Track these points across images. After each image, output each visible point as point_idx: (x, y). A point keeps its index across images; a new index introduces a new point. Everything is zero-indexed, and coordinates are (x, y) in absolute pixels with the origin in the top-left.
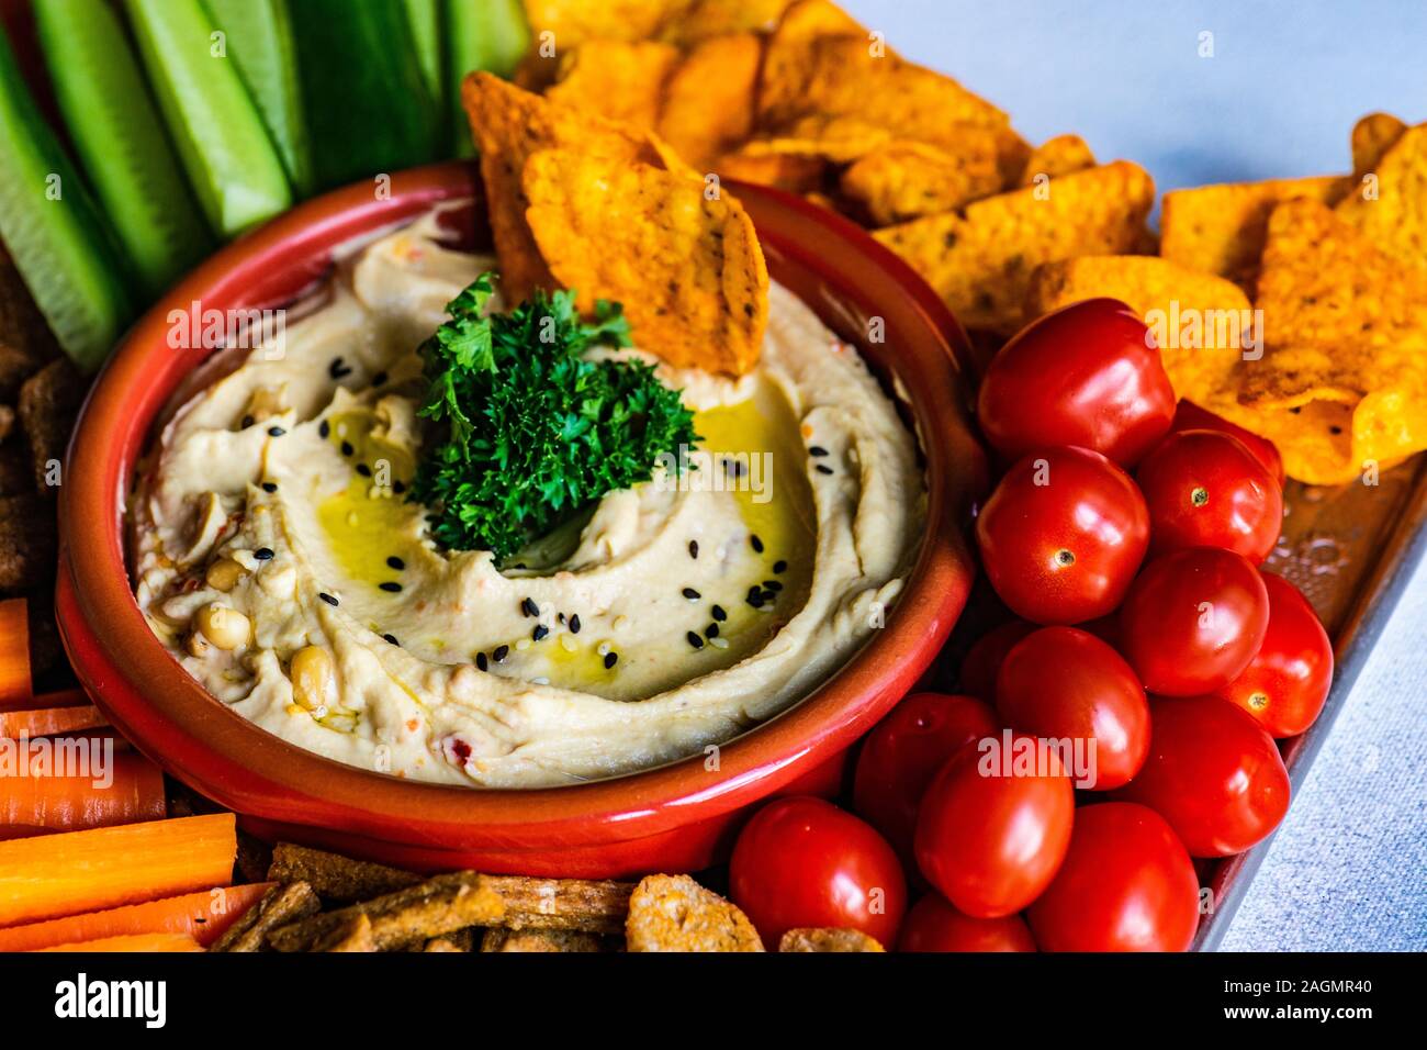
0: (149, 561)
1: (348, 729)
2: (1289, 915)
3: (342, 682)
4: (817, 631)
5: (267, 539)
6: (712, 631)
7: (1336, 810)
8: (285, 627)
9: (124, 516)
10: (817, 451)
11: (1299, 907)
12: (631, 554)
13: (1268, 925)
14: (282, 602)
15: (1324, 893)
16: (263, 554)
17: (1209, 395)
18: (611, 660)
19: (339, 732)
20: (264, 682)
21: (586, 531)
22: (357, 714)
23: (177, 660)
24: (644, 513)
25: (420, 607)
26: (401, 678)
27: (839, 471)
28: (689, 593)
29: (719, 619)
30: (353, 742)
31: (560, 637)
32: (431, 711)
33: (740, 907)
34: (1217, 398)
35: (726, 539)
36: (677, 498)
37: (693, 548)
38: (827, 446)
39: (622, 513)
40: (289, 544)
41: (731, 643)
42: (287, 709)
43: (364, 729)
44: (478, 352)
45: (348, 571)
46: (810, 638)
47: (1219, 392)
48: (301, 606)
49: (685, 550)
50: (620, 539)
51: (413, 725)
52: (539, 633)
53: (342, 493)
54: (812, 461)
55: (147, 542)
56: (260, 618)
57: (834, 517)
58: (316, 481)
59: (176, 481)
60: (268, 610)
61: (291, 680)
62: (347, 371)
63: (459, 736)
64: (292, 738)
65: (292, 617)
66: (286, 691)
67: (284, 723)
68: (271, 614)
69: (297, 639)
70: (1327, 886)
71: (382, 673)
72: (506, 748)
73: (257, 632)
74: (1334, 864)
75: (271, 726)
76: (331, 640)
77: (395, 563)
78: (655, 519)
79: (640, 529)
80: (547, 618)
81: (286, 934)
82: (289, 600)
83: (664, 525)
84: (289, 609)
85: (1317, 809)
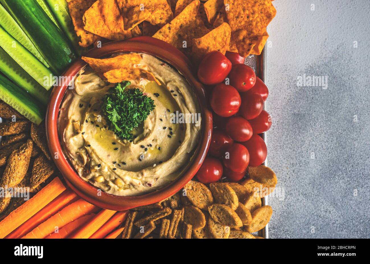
0: (77, 167)
1: (129, 187)
2: (273, 129)
3: (125, 182)
4: (191, 131)
5: (98, 162)
6: (171, 133)
7: (272, 105)
8: (110, 176)
9: (67, 159)
10: (172, 91)
11: (274, 127)
12: (153, 128)
13: (271, 133)
14: (107, 172)
15: (277, 122)
16: (99, 166)
17: (230, 48)
18: (159, 149)
19: (128, 189)
20: (112, 187)
21: (144, 128)
22: (129, 184)
23: (92, 183)
24: (151, 119)
25: (124, 152)
26: (134, 177)
27: (178, 94)
28: (164, 128)
29: (171, 130)
30: (131, 189)
31: (149, 148)
32: (141, 180)
33: (201, 182)
34: (231, 49)
35: (164, 113)
36: (155, 113)
37: (161, 120)
38: (173, 90)
39: (149, 122)
40: (101, 160)
41: (175, 134)
42: (118, 190)
43: (132, 187)
44: (116, 116)
45: (107, 148)
46: (191, 134)
47: (231, 47)
48: (110, 172)
49: (160, 121)
50: (150, 127)
51: (140, 184)
52: (146, 150)
53: (97, 133)
54: (172, 93)
55: (74, 163)
56: (104, 176)
57: (181, 104)
58: (91, 132)
59: (72, 150)
60: (105, 174)
61: (116, 185)
62: (83, 105)
63: (148, 183)
64: (121, 195)
65: (110, 174)
66: (116, 187)
67: (119, 192)
68: (106, 175)
69: (113, 178)
70: (277, 121)
71: (131, 178)
72: (156, 180)
73: (105, 178)
74: (276, 116)
75: (117, 194)
76: (119, 176)
77: (114, 143)
78: (153, 119)
79: (152, 122)
80: (146, 147)
81: (137, 224)
82: (108, 172)
83: (155, 119)
84: (109, 173)
85: (269, 106)
